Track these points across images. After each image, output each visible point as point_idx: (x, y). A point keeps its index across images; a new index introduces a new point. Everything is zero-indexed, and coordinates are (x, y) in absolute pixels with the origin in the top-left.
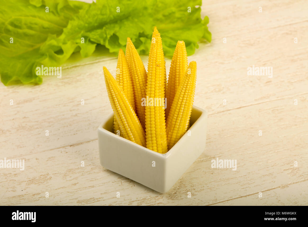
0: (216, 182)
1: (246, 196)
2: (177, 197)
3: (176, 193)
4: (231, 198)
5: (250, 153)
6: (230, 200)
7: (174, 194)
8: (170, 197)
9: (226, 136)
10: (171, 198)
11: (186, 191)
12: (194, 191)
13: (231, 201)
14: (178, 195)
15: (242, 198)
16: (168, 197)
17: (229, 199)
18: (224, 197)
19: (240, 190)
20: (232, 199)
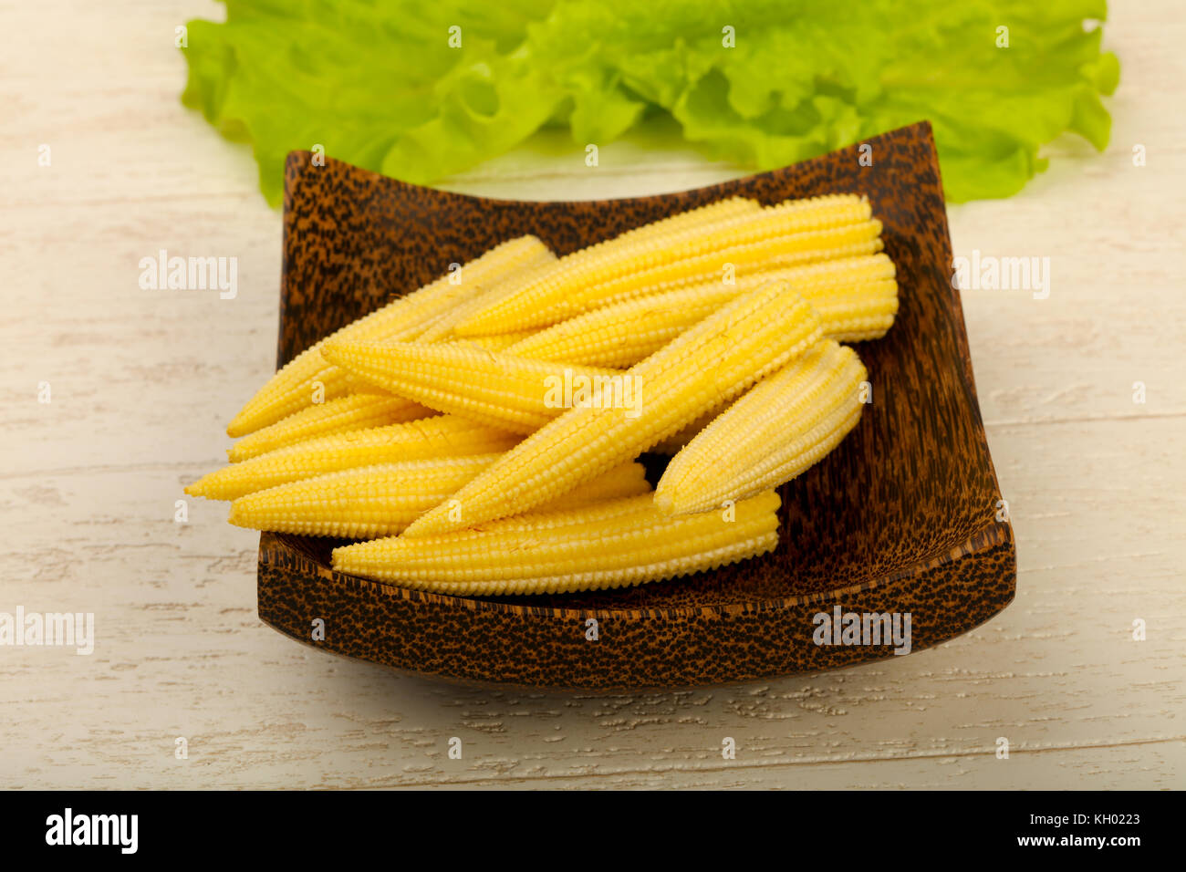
0: (938, 681)
1: (1039, 751)
2: (763, 711)
3: (764, 696)
4: (976, 750)
5: (1112, 595)
6: (967, 755)
7: (758, 696)
8: (737, 707)
9: (1040, 516)
10: (739, 709)
11: (808, 694)
12: (839, 698)
13: (969, 758)
14: (770, 701)
15: (1020, 755)
16: (729, 704)
17: (967, 751)
18: (947, 740)
19: (1020, 725)
20: (977, 754)
